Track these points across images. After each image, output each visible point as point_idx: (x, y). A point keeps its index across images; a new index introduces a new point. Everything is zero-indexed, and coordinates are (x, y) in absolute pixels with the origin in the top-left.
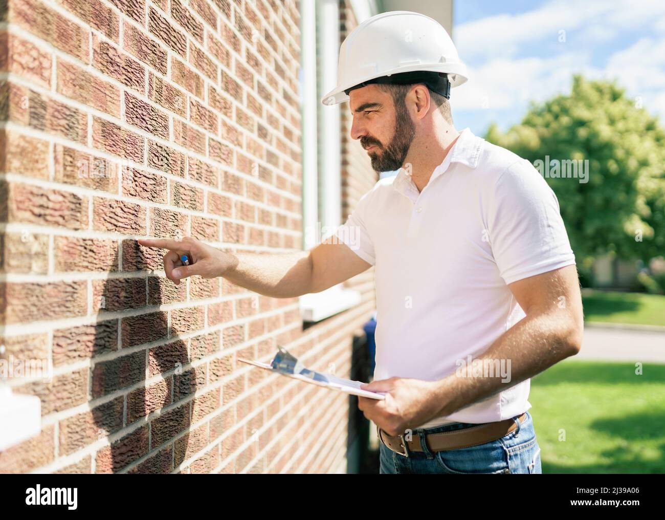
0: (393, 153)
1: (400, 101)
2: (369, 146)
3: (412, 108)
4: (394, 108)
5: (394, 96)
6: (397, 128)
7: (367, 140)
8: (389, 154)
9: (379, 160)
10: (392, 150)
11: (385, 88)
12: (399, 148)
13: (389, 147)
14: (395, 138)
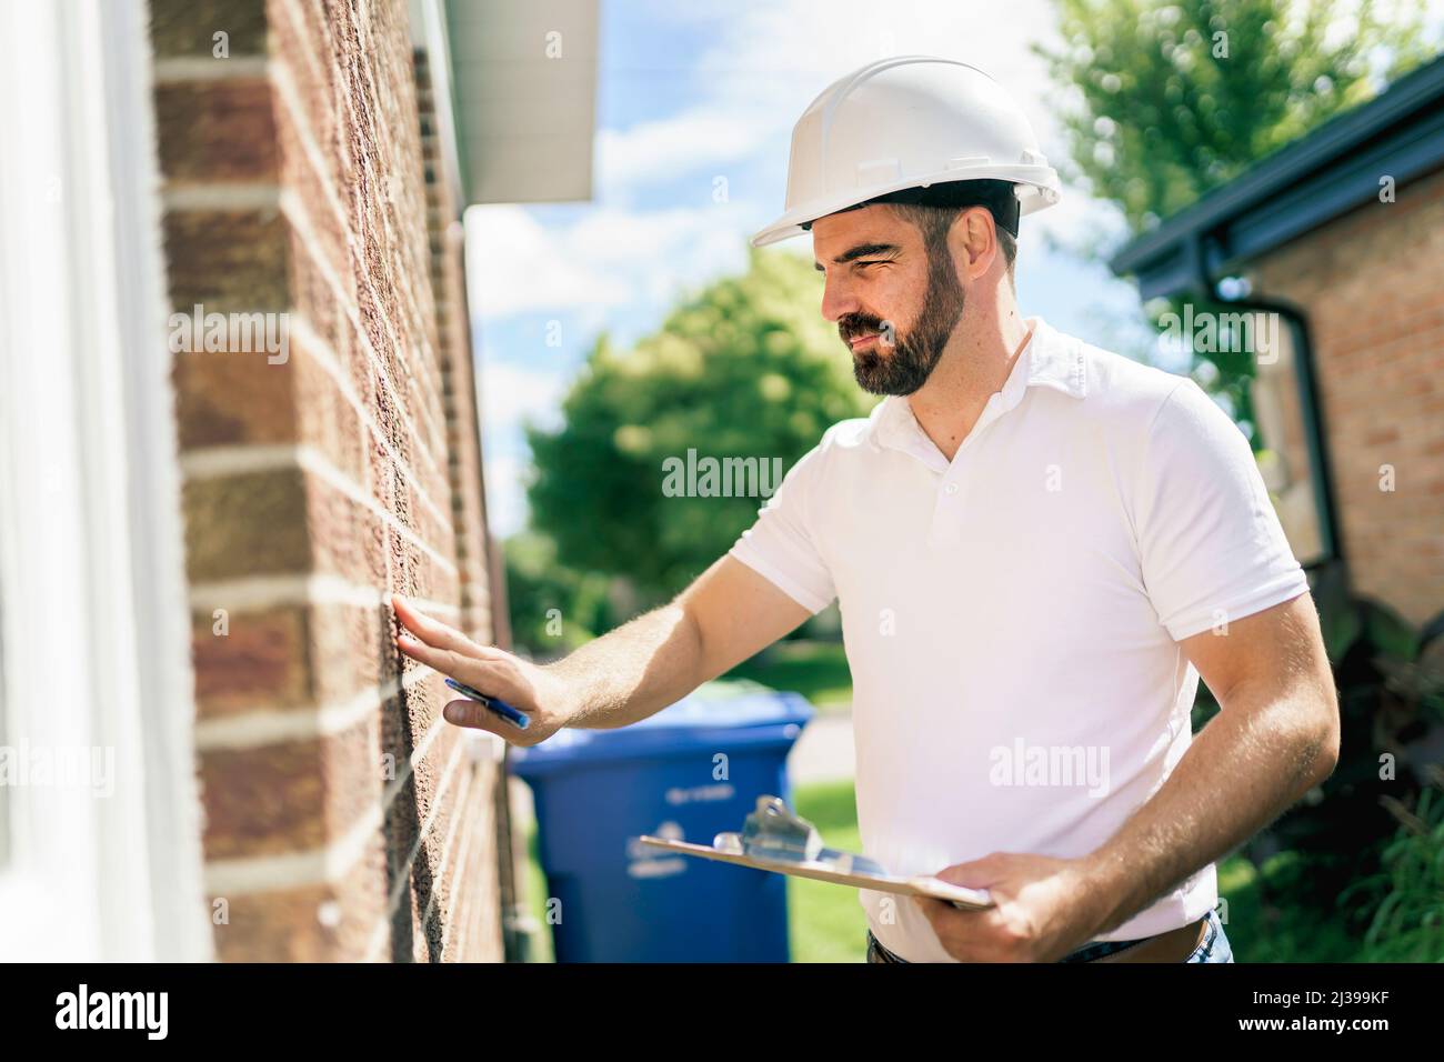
0: (915, 351)
1: (937, 242)
2: (861, 335)
3: (960, 257)
4: (925, 255)
5: (926, 229)
6: (929, 298)
7: (860, 323)
8: (908, 354)
9: (883, 366)
10: (915, 344)
11: (906, 212)
12: (930, 341)
13: (908, 338)
14: (923, 320)
